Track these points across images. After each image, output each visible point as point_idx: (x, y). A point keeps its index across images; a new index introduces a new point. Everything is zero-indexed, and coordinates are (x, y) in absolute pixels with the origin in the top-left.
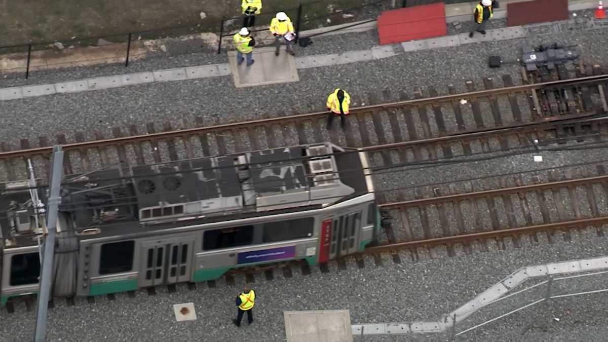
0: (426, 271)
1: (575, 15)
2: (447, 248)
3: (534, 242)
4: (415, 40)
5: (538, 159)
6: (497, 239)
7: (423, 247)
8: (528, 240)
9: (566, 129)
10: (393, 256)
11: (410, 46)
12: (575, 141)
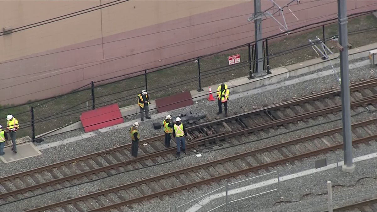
0: (150, 208)
1: (197, 102)
2: (159, 198)
3: (210, 187)
4: (105, 127)
5: (199, 155)
6: (187, 189)
7: (145, 200)
8: (206, 186)
9: (210, 143)
10: (128, 206)
11: (103, 130)
12: (218, 146)
